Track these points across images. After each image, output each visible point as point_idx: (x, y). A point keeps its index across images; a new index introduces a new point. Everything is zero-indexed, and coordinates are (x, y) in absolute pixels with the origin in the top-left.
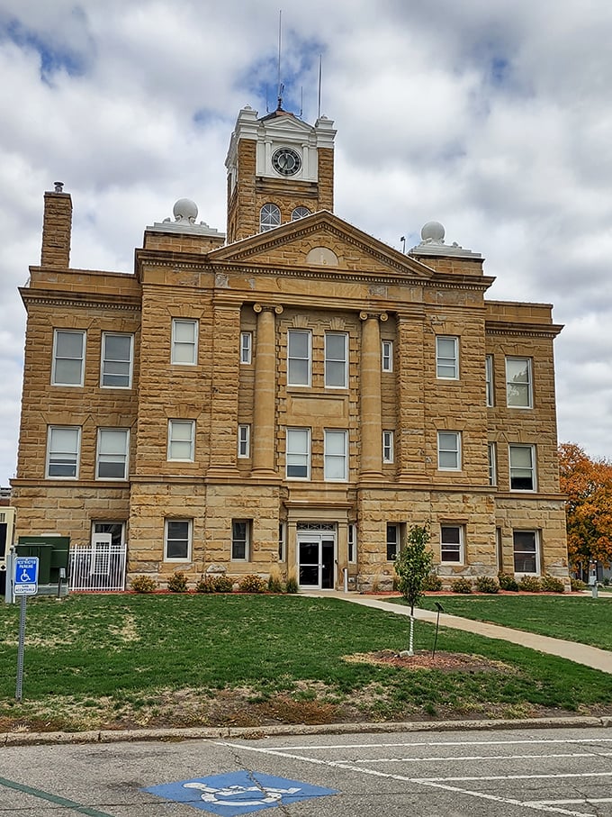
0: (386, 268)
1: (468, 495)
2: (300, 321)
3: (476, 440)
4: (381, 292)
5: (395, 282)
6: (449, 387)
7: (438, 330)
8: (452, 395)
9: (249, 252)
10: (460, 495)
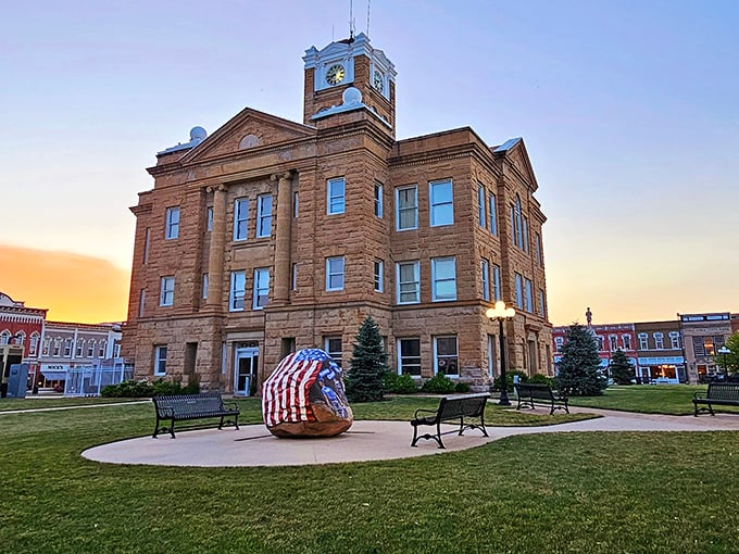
0: (290, 136)
1: (343, 310)
2: (240, 192)
3: (355, 262)
4: (287, 156)
5: (295, 145)
6: (336, 220)
7: (327, 175)
8: (337, 226)
9: (204, 152)
10: (337, 310)
